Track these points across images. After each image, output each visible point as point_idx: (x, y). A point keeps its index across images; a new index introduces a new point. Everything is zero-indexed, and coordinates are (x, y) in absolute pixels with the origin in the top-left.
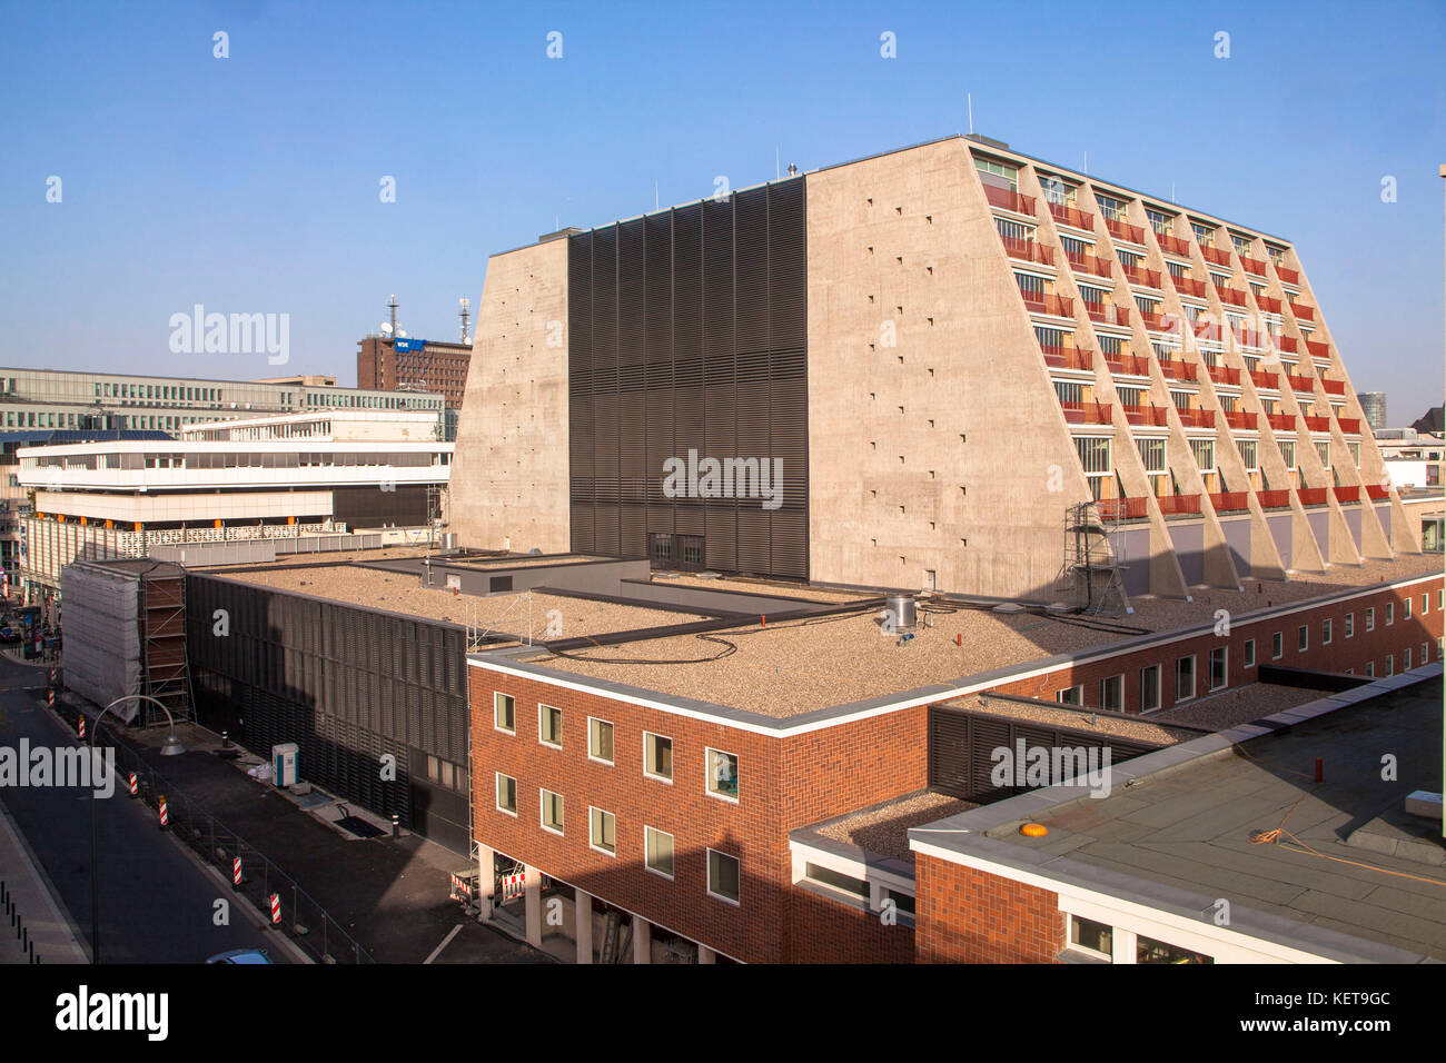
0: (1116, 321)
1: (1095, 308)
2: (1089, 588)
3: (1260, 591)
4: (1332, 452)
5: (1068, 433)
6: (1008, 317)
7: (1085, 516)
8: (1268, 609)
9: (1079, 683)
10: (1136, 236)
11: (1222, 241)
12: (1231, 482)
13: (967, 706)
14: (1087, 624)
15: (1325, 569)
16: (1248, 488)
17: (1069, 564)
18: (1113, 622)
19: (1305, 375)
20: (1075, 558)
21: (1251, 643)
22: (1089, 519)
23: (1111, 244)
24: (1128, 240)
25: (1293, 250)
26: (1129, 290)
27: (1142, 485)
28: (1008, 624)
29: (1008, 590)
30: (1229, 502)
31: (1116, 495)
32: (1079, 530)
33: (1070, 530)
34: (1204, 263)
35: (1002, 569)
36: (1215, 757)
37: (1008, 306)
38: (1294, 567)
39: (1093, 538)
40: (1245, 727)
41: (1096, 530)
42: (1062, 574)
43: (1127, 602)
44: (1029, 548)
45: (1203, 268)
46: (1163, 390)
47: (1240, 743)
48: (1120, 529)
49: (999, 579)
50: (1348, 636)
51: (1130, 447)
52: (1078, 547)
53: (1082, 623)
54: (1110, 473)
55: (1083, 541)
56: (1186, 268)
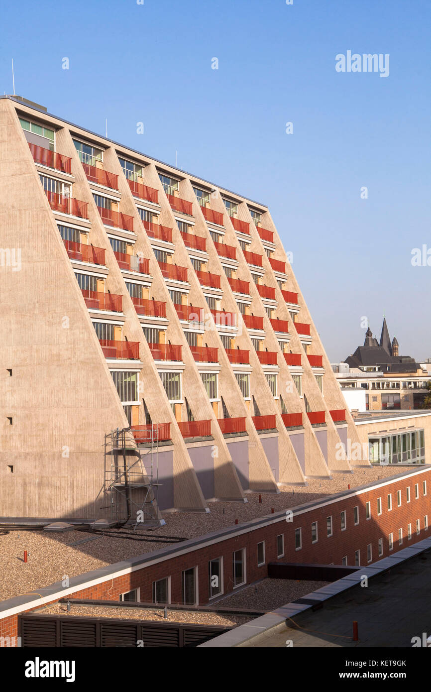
0: (138, 270)
1: (123, 258)
2: (128, 505)
3: (260, 501)
4: (304, 382)
5: (106, 367)
6: (53, 263)
7: (123, 440)
8: (271, 516)
9: (137, 587)
10: (151, 196)
11: (216, 202)
12: (232, 409)
13: (52, 612)
14: (129, 536)
15: (305, 481)
16: (246, 414)
17: (108, 484)
18: (150, 533)
19: (281, 319)
20: (114, 479)
21: (261, 544)
22: (127, 443)
23: (133, 202)
24: (144, 198)
25: (268, 213)
26: (149, 243)
27: (166, 413)
28: (61, 541)
29: (53, 511)
30: (232, 426)
31: (144, 422)
32: (118, 453)
33: (110, 453)
34: (205, 222)
35: (47, 491)
36: (275, 631)
37: (52, 253)
38: (282, 480)
39: (131, 460)
40: (289, 605)
41: (132, 452)
42: (102, 493)
43: (160, 516)
44: (73, 471)
45: (203, 226)
46: (179, 330)
47: (291, 617)
48: (154, 451)
49: (45, 501)
50: (329, 536)
51: (155, 379)
52: (117, 468)
53: (125, 535)
54: (139, 402)
55: (121, 463)
56: (190, 225)
